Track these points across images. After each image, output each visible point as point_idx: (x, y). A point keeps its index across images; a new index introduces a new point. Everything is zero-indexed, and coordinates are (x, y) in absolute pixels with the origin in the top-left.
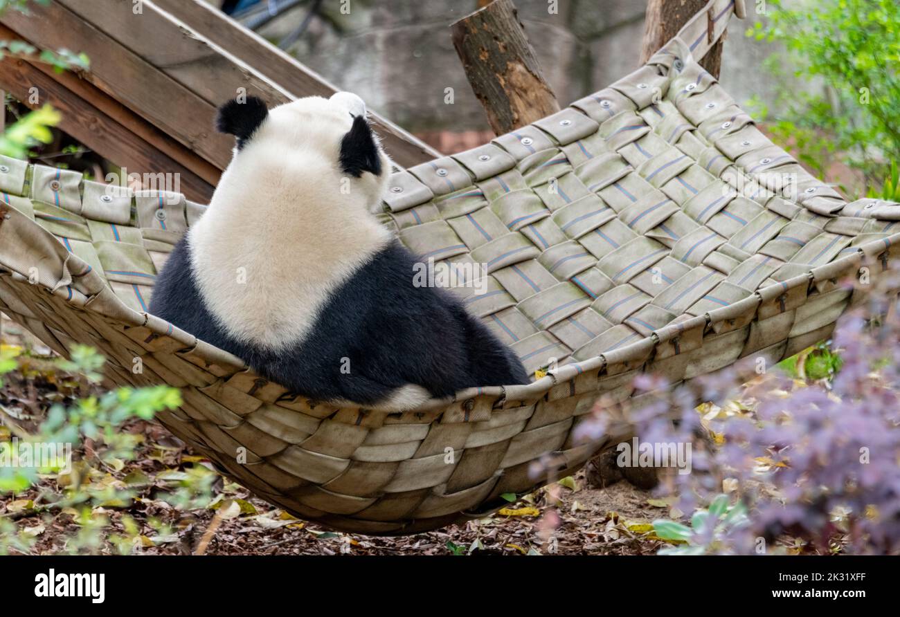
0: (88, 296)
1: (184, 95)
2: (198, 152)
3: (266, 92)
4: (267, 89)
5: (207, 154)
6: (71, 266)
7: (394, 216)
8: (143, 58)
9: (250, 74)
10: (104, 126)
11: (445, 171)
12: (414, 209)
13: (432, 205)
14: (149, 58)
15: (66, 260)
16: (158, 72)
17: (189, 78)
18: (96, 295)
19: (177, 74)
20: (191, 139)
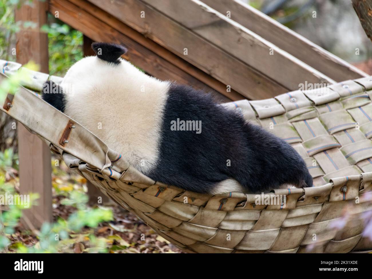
0: (121, 173)
1: (205, 44)
2: (214, 76)
3: (251, 40)
4: (251, 38)
5: (218, 77)
6: (110, 156)
7: (317, 108)
8: (181, 24)
9: (241, 30)
10: (161, 63)
11: (347, 86)
12: (329, 104)
13: (339, 103)
14: (185, 24)
15: (107, 153)
16: (190, 32)
17: (207, 34)
18: (126, 171)
19: (201, 32)
20: (210, 68)
